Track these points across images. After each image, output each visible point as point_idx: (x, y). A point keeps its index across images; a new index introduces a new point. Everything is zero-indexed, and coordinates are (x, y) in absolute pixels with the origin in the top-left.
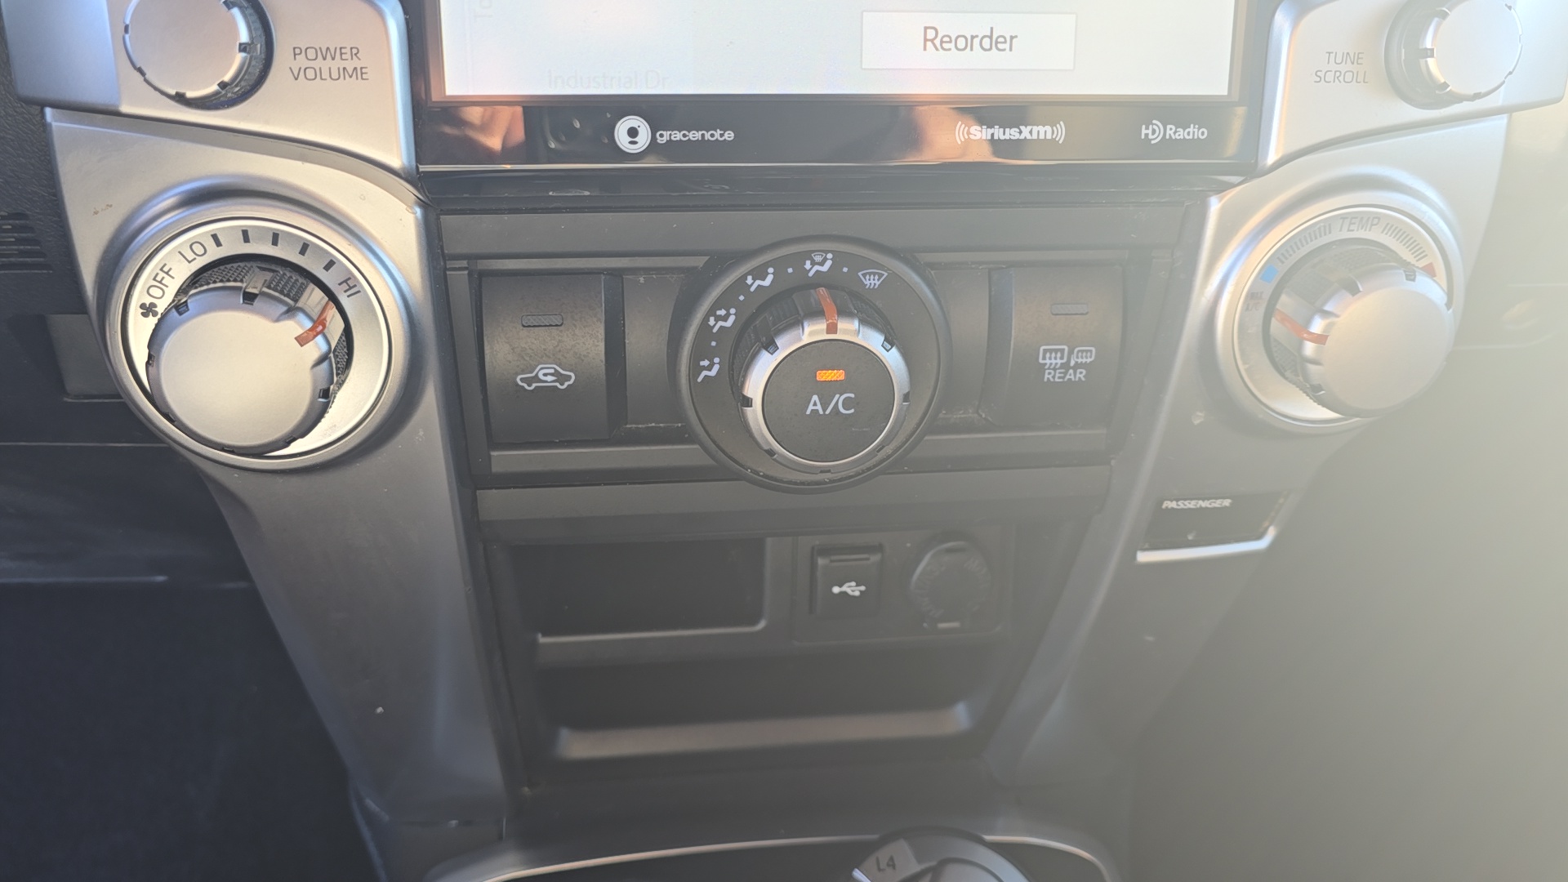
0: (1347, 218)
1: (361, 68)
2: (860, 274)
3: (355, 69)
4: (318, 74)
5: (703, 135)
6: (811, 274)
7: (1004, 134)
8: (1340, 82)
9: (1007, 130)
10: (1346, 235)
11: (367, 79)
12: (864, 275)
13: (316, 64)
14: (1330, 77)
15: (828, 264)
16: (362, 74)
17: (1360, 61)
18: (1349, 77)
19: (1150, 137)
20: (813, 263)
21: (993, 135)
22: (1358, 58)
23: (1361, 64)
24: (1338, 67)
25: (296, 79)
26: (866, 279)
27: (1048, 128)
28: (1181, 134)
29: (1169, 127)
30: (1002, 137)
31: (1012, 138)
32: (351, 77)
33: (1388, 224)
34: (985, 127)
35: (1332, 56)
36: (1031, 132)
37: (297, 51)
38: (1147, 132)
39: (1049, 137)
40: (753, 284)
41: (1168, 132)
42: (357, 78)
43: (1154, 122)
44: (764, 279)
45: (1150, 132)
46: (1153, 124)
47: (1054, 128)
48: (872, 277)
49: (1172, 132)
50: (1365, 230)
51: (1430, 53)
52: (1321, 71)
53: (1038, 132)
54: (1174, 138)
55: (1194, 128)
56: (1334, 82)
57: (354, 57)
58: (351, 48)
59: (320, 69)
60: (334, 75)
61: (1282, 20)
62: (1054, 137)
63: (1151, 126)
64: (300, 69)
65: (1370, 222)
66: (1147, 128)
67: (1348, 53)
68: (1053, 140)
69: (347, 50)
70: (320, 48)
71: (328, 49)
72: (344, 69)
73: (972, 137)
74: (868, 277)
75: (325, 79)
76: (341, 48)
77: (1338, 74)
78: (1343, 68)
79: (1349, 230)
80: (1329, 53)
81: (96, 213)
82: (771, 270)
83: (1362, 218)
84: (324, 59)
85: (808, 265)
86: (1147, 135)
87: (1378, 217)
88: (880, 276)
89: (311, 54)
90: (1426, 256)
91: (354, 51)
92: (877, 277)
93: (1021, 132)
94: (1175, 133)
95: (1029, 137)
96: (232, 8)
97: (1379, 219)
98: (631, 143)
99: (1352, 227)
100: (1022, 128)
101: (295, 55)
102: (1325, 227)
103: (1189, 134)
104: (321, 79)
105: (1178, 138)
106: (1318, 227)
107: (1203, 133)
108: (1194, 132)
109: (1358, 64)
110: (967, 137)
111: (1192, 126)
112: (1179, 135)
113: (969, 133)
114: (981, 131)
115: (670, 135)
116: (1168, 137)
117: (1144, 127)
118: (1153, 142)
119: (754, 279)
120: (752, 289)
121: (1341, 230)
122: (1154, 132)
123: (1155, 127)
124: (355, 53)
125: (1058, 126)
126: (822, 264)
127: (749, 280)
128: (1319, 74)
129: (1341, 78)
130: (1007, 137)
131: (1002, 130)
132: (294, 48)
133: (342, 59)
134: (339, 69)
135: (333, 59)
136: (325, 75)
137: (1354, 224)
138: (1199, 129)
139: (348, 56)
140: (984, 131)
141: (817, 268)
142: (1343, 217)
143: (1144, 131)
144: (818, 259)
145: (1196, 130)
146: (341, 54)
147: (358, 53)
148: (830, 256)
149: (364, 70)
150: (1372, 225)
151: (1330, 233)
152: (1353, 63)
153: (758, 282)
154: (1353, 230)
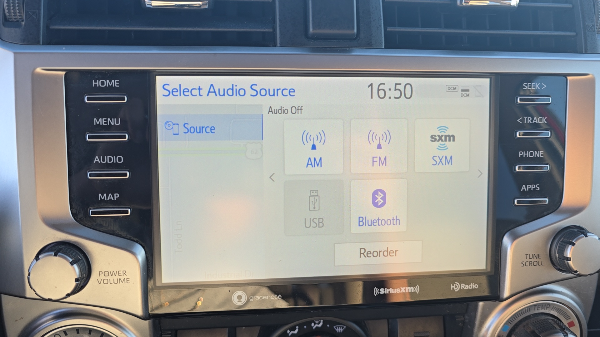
0: (536, 305)
1: (127, 279)
2: (334, 327)
3: (124, 279)
4: (109, 282)
5: (269, 297)
6: (314, 328)
7: (394, 291)
8: (532, 265)
9: (395, 289)
10: (537, 312)
11: (129, 283)
12: (336, 328)
13: (108, 278)
14: (528, 264)
15: (321, 324)
16: (127, 281)
17: (539, 257)
18: (535, 263)
19: (455, 289)
20: (315, 324)
21: (389, 292)
22: (539, 256)
23: (540, 258)
24: (531, 260)
25: (100, 284)
26: (337, 328)
27: (412, 288)
28: (467, 287)
29: (462, 284)
30: (393, 292)
31: (397, 292)
32: (122, 282)
33: (554, 307)
34: (386, 288)
35: (528, 256)
36: (405, 290)
37: (101, 273)
38: (453, 287)
39: (413, 291)
40: (290, 333)
41: (462, 286)
42: (125, 283)
43: (456, 283)
44: (294, 331)
45: (454, 287)
46: (455, 284)
47: (415, 287)
48: (339, 328)
49: (463, 287)
50: (544, 309)
51: (569, 259)
52: (524, 262)
53: (408, 289)
54: (464, 288)
55: (473, 284)
56: (529, 266)
57: (124, 274)
58: (123, 271)
59: (110, 279)
60: (116, 282)
61: (506, 240)
62: (415, 291)
63: (454, 285)
64: (102, 280)
65: (546, 307)
66: (453, 286)
67: (534, 255)
68: (414, 292)
69: (122, 272)
70: (110, 272)
71: (113, 271)
72: (120, 279)
73: (381, 293)
74: (338, 328)
75: (112, 284)
76: (119, 271)
77: (531, 263)
78: (533, 260)
79: (538, 310)
80: (527, 255)
81: (16, 321)
82: (297, 327)
83: (543, 305)
84: (112, 276)
85: (313, 324)
86: (453, 288)
87: (549, 304)
88: (343, 328)
89: (106, 274)
90: (570, 318)
91: (124, 272)
92: (341, 328)
93: (401, 290)
94: (465, 287)
95: (404, 292)
96: (73, 264)
97: (550, 305)
98: (238, 301)
99: (539, 309)
100: (402, 288)
101: (100, 274)
102: (527, 309)
103: (470, 287)
104: (110, 283)
105: (466, 288)
106: (525, 309)
107: (476, 286)
108: (472, 286)
109: (539, 258)
110: (378, 293)
111: (472, 283)
112: (466, 287)
113: (379, 291)
114: (384, 290)
115: (255, 298)
116: (462, 288)
117: (452, 285)
118: (456, 291)
119: (290, 331)
120: (290, 335)
121: (534, 310)
122: (456, 287)
123: (456, 285)
124: (125, 273)
125: (416, 286)
126: (319, 324)
127: (288, 331)
128: (523, 263)
129: (532, 264)
130: (395, 292)
131: (393, 289)
132: (99, 272)
133: (119, 275)
134: (118, 279)
135: (115, 275)
136: (112, 281)
137: (539, 307)
138: (474, 285)
139: (122, 274)
140: (386, 290)
141: (316, 325)
142: (535, 305)
143: (452, 287)
144: (317, 322)
145: (473, 285)
146: (119, 273)
147: (126, 272)
148: (322, 321)
149: (128, 280)
150: (547, 307)
151: (530, 311)
152: (537, 258)
153: (292, 332)
154: (539, 310)
